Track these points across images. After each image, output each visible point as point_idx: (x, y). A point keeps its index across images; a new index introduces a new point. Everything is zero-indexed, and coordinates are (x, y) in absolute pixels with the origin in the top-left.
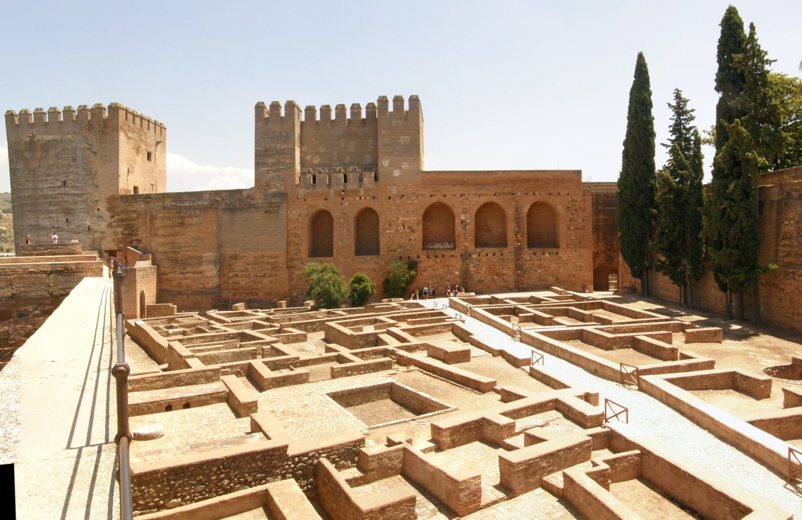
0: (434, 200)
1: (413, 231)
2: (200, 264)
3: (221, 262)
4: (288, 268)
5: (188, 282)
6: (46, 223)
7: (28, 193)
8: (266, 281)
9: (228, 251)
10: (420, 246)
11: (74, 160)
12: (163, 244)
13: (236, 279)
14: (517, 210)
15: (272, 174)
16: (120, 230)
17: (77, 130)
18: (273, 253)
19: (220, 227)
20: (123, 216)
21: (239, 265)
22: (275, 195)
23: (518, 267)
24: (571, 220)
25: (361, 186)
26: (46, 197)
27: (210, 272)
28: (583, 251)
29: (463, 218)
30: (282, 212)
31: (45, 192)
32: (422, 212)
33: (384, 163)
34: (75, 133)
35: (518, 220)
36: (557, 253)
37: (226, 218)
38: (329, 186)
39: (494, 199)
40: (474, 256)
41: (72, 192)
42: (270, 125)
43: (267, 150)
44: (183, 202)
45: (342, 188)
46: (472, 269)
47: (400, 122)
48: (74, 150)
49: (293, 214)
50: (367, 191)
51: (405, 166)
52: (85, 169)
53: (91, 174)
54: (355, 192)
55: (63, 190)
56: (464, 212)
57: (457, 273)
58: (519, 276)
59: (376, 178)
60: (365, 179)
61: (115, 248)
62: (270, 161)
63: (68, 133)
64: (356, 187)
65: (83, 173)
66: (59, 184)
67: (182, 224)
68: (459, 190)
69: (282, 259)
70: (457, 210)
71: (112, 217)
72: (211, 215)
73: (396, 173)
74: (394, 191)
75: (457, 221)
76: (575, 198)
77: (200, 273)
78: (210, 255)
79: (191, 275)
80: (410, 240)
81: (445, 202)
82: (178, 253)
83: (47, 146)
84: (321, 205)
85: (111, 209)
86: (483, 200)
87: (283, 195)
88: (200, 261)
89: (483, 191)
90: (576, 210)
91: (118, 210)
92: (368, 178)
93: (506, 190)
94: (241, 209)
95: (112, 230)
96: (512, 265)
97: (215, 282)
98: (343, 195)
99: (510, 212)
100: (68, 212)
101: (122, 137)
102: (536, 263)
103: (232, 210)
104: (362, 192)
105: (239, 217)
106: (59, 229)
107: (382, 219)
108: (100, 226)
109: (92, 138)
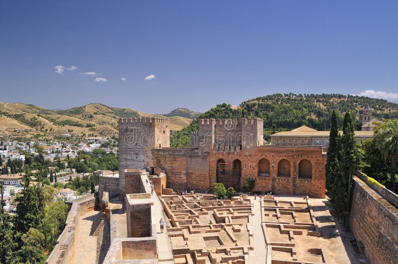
0: (262, 157)
1: (254, 169)
2: (181, 174)
3: (187, 174)
4: (210, 179)
5: (177, 180)
6: (129, 158)
7: (124, 147)
8: (202, 183)
9: (190, 171)
10: (257, 175)
12: (169, 167)
13: (192, 181)
14: (294, 163)
15: (204, 145)
16: (155, 160)
18: (205, 173)
19: (187, 162)
20: (156, 156)
21: (193, 176)
22: (205, 152)
23: (294, 185)
24: (317, 168)
25: (235, 151)
26: (130, 149)
27: (184, 177)
28: (322, 181)
29: (273, 165)
30: (208, 159)
31: (130, 147)
32: (257, 162)
33: (244, 143)
34: (141, 127)
35: (295, 167)
36: (311, 181)
37: (189, 159)
38: (224, 151)
39: (285, 158)
40: (277, 180)
41: (139, 147)
42: (204, 127)
43: (203, 136)
44: (175, 152)
45: (228, 151)
46: (276, 185)
47: (250, 128)
49: (212, 160)
50: (237, 153)
51: (251, 145)
53: (145, 141)
54: (233, 153)
55: (136, 147)
56: (274, 163)
57: (270, 186)
58: (294, 189)
59: (241, 149)
60: (237, 149)
62: (204, 140)
63: (139, 127)
64: (233, 151)
66: (135, 144)
67: (175, 160)
68: (271, 154)
69: (207, 175)
70: (271, 161)
71: (153, 156)
72: (184, 158)
73: (248, 147)
74: (247, 153)
75: (271, 166)
76: (319, 159)
77: (181, 178)
78: (184, 172)
79: (178, 178)
80: (253, 172)
81: (267, 158)
82: (173, 170)
83: (132, 131)
84: (221, 157)
85: (152, 153)
86: (281, 158)
87: (208, 153)
88: (180, 173)
89: (280, 155)
90: (319, 164)
91: (155, 154)
92: (238, 149)
93: (290, 155)
94: (194, 157)
95: (153, 161)
96: (292, 184)
97: (185, 181)
98: (229, 154)
99: (292, 163)
100: (137, 154)
101: (156, 128)
102: (302, 184)
103: (191, 157)
104: (235, 153)
105: (193, 159)
106: (134, 160)
107: (243, 163)
108: (147, 160)
109: (146, 129)
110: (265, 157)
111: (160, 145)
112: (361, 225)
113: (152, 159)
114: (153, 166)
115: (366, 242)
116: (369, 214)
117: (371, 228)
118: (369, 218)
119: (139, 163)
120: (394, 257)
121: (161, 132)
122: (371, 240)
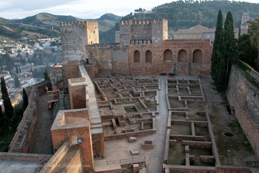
0: (167, 48)
1: (161, 57)
2: (108, 63)
3: (112, 63)
4: (129, 65)
5: (105, 67)
6: (70, 52)
7: (65, 45)
8: (123, 68)
9: (115, 60)
10: (163, 61)
11: (76, 36)
12: (99, 58)
13: (116, 67)
14: (190, 52)
15: (124, 40)
16: (89, 54)
17: (77, 28)
18: (125, 61)
19: (112, 54)
20: (89, 50)
21: (117, 64)
22: (125, 46)
23: (190, 68)
24: (206, 55)
25: (147, 44)
26: (70, 46)
27: (110, 65)
28: (209, 65)
29: (174, 54)
30: (127, 51)
31: (70, 44)
32: (163, 52)
33: (153, 38)
34: (76, 29)
35: (190, 55)
36: (201, 65)
37: (113, 52)
38: (139, 44)
39: (184, 49)
40: (177, 65)
41: (76, 44)
42: (123, 27)
43: (123, 34)
44: (103, 47)
45: (142, 45)
46: (177, 68)
47: (158, 27)
48: (76, 33)
49: (130, 51)
50: (148, 46)
51: (159, 39)
52: (79, 38)
53: (80, 40)
54: (145, 46)
55: (74, 44)
56: (175, 52)
57: (172, 69)
58: (190, 71)
59: (151, 42)
60: (148, 43)
61: (88, 58)
62: (124, 37)
63: (75, 29)
64: (146, 44)
65: (79, 39)
66: (73, 42)
67: (103, 53)
68: (173, 46)
69: (127, 63)
70: (173, 51)
71: (87, 50)
72: (110, 51)
73: (156, 41)
74: (156, 46)
75: (173, 55)
76: (208, 49)
77: (108, 65)
78: (110, 61)
79: (106, 66)
80: (160, 59)
81: (170, 49)
82: (103, 60)
83: (70, 32)
84: (137, 49)
85: (86, 48)
86: (180, 49)
87: (127, 46)
88: (108, 62)
89: (180, 46)
90: (208, 52)
91: (88, 49)
93: (187, 46)
94: (117, 50)
95: (87, 54)
96: (188, 67)
97: (111, 68)
98: (142, 46)
99: (188, 53)
100: (75, 50)
101: (88, 30)
102: (195, 68)
103: (115, 50)
104: (147, 46)
105: (116, 51)
106: (73, 54)
107: (153, 53)
108: (83, 53)
109: (81, 30)
110: (169, 49)
111: (92, 42)
112: (234, 95)
113: (86, 52)
114: (87, 58)
115: (237, 107)
116: (239, 87)
117: (240, 97)
118: (239, 91)
119: (77, 56)
120: (254, 117)
121: (91, 32)
122: (240, 105)
